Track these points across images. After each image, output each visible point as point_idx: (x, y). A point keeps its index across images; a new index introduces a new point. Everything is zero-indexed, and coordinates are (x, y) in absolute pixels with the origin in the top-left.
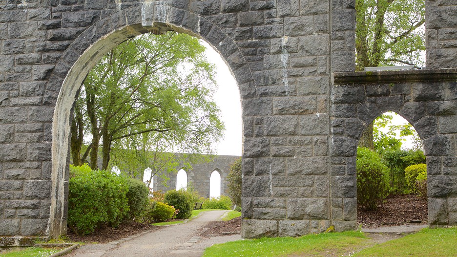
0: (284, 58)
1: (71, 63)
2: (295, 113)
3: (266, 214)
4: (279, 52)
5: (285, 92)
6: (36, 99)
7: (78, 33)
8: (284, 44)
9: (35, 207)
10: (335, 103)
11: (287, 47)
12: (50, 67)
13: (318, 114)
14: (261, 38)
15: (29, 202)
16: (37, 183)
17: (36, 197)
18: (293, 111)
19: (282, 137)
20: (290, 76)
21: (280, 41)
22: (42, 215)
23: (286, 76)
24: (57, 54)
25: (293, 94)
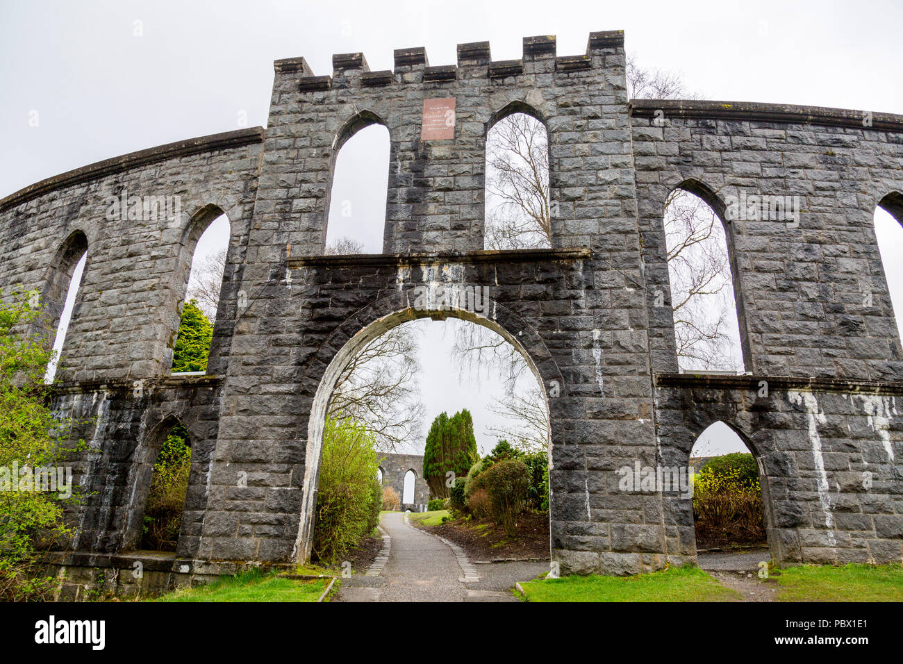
0: (597, 353)
1: (338, 347)
2: (615, 418)
3: (583, 543)
4: (590, 346)
5: (600, 392)
6: (292, 387)
7: (350, 313)
8: (596, 337)
9: (280, 523)
10: (660, 408)
11: (601, 342)
12: (313, 350)
13: (642, 421)
14: (567, 329)
15: (272, 517)
16: (284, 491)
17: (282, 510)
18: (612, 415)
19: (598, 446)
20: (604, 374)
21: (592, 334)
22: (287, 534)
23: (600, 374)
24: (323, 337)
25: (609, 395)
